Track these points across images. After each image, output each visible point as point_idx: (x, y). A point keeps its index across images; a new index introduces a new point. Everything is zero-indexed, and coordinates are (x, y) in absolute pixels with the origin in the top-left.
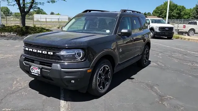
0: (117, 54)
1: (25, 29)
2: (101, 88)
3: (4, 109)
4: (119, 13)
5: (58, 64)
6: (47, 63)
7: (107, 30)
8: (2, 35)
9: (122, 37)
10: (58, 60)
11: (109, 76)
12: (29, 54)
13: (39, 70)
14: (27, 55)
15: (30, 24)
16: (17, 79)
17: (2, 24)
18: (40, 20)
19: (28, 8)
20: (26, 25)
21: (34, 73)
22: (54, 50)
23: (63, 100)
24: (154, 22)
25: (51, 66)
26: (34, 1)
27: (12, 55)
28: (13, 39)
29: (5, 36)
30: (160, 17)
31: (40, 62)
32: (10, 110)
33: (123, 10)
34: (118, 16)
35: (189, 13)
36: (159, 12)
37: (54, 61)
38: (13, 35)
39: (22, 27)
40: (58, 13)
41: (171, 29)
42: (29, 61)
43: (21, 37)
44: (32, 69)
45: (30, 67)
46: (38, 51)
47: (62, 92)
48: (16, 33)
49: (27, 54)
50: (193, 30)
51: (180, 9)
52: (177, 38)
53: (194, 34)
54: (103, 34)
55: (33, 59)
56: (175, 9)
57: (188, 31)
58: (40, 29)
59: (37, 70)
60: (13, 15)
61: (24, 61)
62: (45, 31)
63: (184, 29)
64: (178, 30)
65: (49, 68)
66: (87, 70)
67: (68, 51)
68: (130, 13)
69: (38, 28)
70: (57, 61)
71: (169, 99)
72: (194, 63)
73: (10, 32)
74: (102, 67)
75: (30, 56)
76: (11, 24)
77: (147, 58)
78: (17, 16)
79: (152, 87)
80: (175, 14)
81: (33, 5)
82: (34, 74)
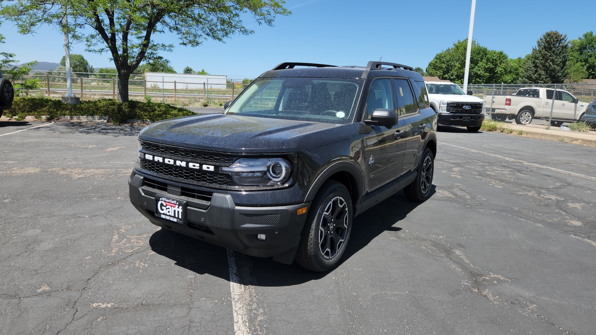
0: (363, 167)
1: (129, 107)
2: (327, 254)
3: (95, 305)
4: (365, 69)
5: (227, 194)
6: (199, 192)
7: (338, 111)
8: (72, 123)
9: (373, 127)
10: (227, 183)
11: (346, 224)
12: (153, 170)
13: (181, 207)
14: (149, 172)
15: (137, 96)
16: (119, 229)
17: (73, 96)
18: (160, 86)
19: (134, 57)
20: (130, 98)
21: (166, 215)
22: (216, 159)
23: (235, 282)
24: (434, 91)
25: (209, 200)
26: (148, 43)
27: (101, 171)
28: (99, 132)
29: (80, 125)
30: (445, 79)
31: (183, 188)
32: (109, 305)
33: (374, 63)
34: (364, 76)
35: (517, 69)
36: (444, 66)
37: (217, 186)
38: (100, 121)
39: (121, 102)
40: (203, 71)
41: (477, 107)
42: (154, 187)
43: (119, 127)
44: (162, 205)
45: (157, 200)
46: (178, 163)
47: (231, 261)
48: (107, 117)
49: (150, 169)
50: (530, 109)
51: (493, 60)
52: (492, 129)
53: (533, 120)
54: (327, 121)
55: (163, 181)
56: (482, 59)
57: (516, 113)
58: (164, 109)
59: (173, 209)
60: (95, 75)
61: (142, 185)
62: (175, 112)
63: (507, 107)
64: (494, 110)
65: (204, 202)
66: (296, 210)
67: (251, 163)
68: (389, 69)
69: (159, 105)
70: (224, 187)
71: (496, 282)
72: (543, 191)
73: (93, 115)
74: (331, 203)
75: (155, 174)
76: (92, 97)
77: (429, 179)
78: (104, 76)
79: (448, 252)
80: (481, 72)
81: (148, 51)
82: (168, 218)
